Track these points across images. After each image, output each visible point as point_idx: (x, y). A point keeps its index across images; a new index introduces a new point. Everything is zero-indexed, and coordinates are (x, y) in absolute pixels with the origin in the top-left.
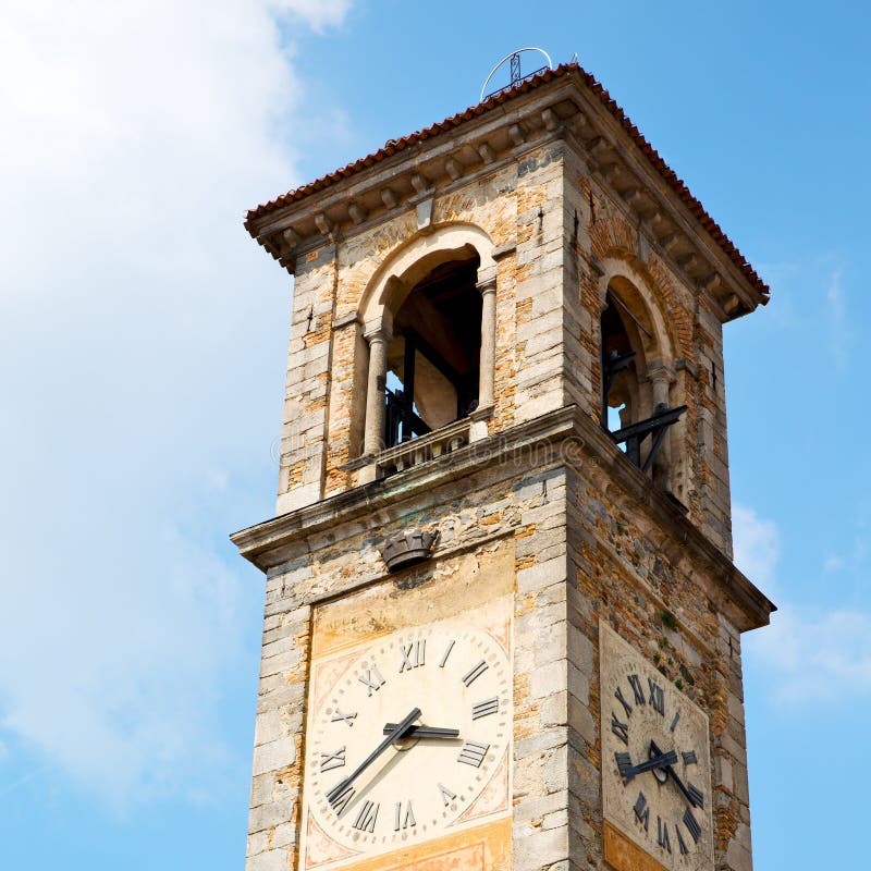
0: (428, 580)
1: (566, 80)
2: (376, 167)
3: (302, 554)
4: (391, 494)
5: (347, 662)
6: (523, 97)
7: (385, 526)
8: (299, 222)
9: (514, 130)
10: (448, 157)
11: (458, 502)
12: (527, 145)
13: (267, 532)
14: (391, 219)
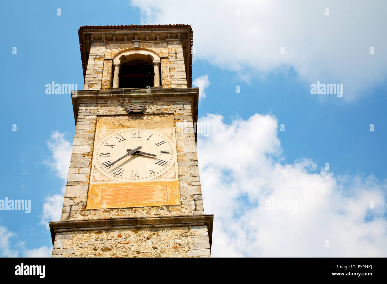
0: (142, 118)
1: (187, 29)
2: (126, 29)
3: (94, 103)
4: (132, 94)
5: (111, 132)
6: (174, 28)
7: (126, 103)
8: (96, 34)
9: (169, 35)
10: (148, 34)
11: (152, 103)
12: (171, 39)
13: (85, 93)
14: (124, 43)
